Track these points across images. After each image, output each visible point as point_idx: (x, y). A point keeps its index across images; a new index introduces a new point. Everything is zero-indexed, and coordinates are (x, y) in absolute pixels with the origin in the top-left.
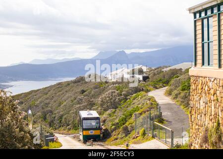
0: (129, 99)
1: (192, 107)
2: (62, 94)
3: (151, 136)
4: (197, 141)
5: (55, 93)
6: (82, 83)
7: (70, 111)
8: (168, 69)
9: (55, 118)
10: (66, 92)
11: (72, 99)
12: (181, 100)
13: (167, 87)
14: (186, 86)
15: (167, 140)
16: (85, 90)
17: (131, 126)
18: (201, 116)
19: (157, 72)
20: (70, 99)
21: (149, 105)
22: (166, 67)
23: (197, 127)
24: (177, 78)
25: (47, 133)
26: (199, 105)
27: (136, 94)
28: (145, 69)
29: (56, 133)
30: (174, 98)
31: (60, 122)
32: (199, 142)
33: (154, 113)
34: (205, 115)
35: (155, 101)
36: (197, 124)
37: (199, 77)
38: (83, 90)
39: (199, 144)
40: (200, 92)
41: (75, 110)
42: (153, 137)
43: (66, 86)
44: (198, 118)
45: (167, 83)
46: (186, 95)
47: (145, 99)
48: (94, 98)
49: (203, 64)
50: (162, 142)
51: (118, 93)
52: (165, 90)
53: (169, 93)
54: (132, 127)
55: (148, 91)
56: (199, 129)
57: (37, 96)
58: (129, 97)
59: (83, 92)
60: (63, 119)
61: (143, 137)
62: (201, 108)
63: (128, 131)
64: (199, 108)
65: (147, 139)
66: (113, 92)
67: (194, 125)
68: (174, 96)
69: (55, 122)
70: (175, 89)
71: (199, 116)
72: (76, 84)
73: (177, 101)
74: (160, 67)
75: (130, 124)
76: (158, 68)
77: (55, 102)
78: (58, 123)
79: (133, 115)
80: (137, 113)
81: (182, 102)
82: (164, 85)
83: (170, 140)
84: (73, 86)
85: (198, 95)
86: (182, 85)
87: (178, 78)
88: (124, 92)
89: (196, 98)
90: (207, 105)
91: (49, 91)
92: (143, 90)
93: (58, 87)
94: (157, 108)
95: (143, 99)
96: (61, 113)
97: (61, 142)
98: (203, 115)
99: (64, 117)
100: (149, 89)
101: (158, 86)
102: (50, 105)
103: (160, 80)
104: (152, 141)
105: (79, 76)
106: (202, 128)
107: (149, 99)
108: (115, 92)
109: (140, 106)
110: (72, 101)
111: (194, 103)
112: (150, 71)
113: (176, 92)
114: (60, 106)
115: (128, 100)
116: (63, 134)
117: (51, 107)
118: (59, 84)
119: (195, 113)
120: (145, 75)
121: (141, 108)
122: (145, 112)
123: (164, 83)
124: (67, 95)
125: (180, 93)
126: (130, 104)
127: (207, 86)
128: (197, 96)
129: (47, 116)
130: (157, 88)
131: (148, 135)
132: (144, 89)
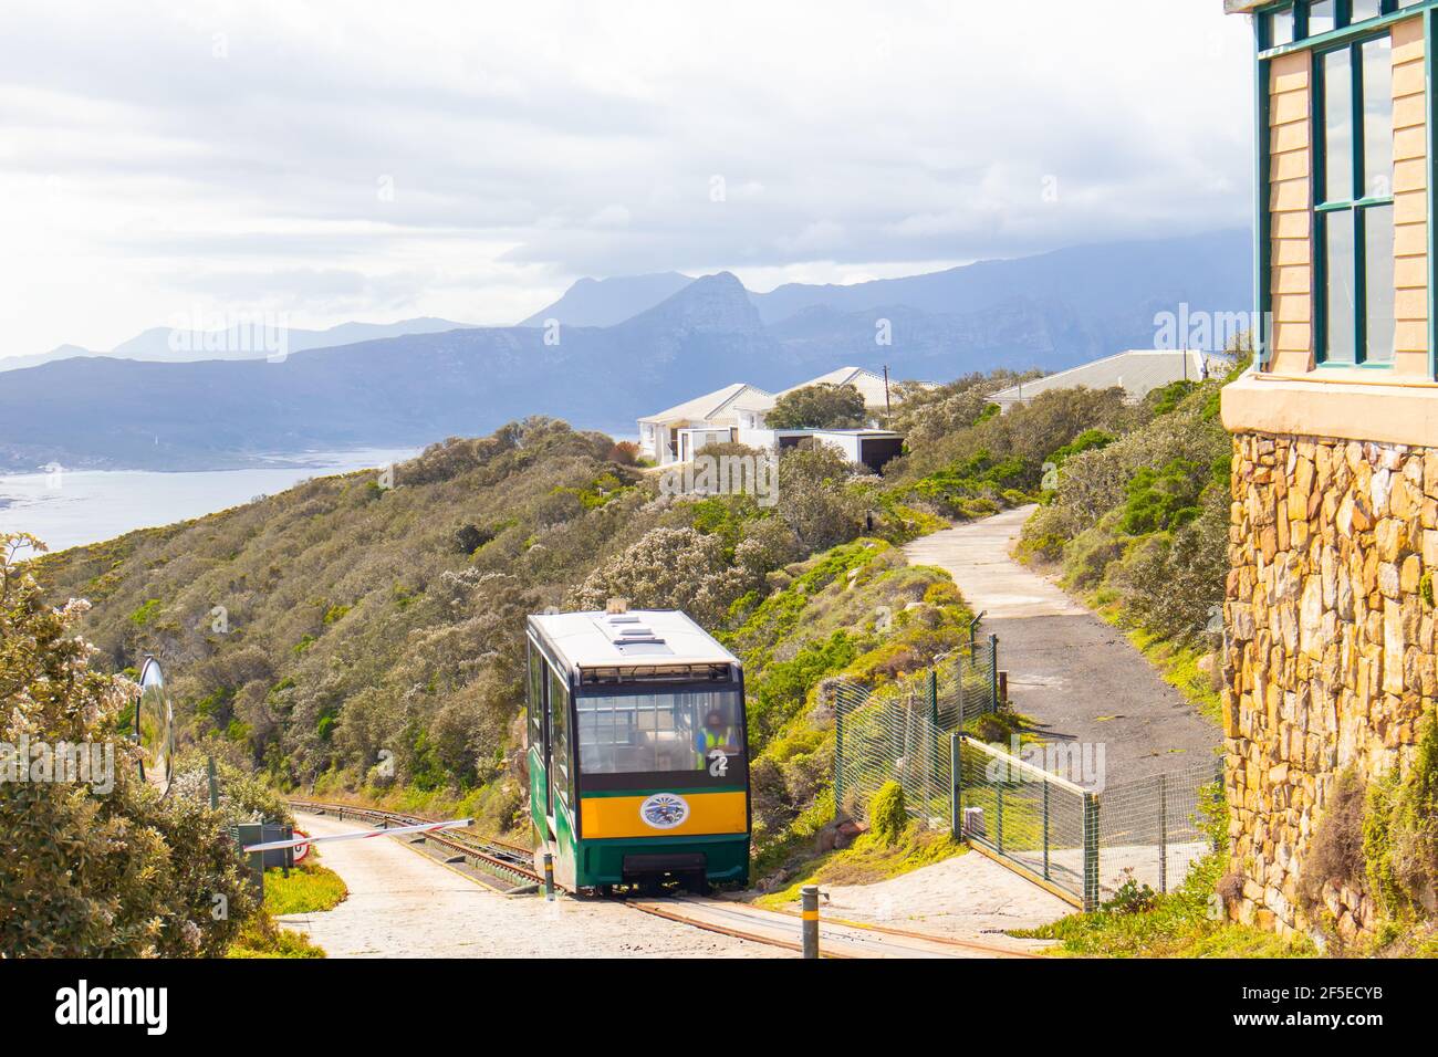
0: (785, 587)
1: (1241, 644)
2: (331, 557)
3: (947, 830)
4: (1275, 871)
5: (292, 551)
6: (466, 486)
7: (390, 664)
8: (1031, 391)
9: (289, 709)
10: (363, 538)
11: (402, 584)
12: (1131, 593)
13: (1027, 511)
14: (1154, 499)
15: (1054, 856)
16: (484, 526)
17: (802, 766)
18: (1307, 702)
19: (958, 408)
20: (385, 589)
21: (918, 629)
22: (1016, 380)
23: (1278, 774)
24: (1094, 452)
25: (249, 809)
26: (1289, 624)
27: (825, 557)
28: (874, 391)
29: (302, 808)
30: (1081, 582)
31: (327, 735)
32: (1295, 875)
33: (956, 677)
34: (1336, 693)
35: (956, 600)
36: (1276, 755)
37: (1295, 438)
38: (471, 530)
39: (1290, 888)
40: (1298, 539)
41: (421, 661)
42: (961, 836)
43: (364, 504)
44: (1288, 714)
45: (1027, 481)
46: (1159, 562)
47: (893, 588)
48: (548, 580)
49: (1320, 352)
50: (1021, 869)
51: (708, 551)
52: (1016, 531)
53: (1047, 549)
54: (811, 772)
55: (902, 534)
56: (1290, 787)
57: (173, 570)
58: (779, 574)
59: (472, 539)
60: (345, 719)
61: (893, 840)
62: (1310, 645)
63: (786, 799)
64: (1291, 644)
65: (922, 853)
66: (673, 543)
67: (1257, 761)
68: (1082, 569)
69: (288, 737)
70: (1085, 522)
71: (1289, 698)
72: (428, 490)
73: (1102, 601)
74: (977, 379)
75: (793, 751)
76: (962, 387)
77: (289, 604)
78: (309, 744)
79: (816, 693)
80: (842, 677)
81: (1134, 605)
82: (1007, 493)
83: (1071, 858)
84: (409, 504)
85: (1289, 558)
86: (1134, 499)
87: (1106, 453)
88: (747, 545)
89: (1274, 579)
90: (1348, 630)
91: (252, 534)
92: (871, 528)
93: (311, 512)
94: (975, 647)
95: (873, 585)
96: (332, 679)
97: (339, 873)
98: (1320, 697)
99: (350, 704)
100: (908, 522)
101: (967, 504)
102: (257, 627)
103: (985, 464)
104: (952, 861)
105: (441, 439)
106: (1310, 785)
107: (920, 589)
108: (687, 543)
109: (854, 631)
110: (402, 600)
111: (1259, 615)
112: (907, 408)
113: (1089, 540)
114: (319, 630)
115: (778, 595)
116: (341, 815)
117: (266, 641)
118: (316, 488)
119: (1266, 679)
120: (874, 430)
121: (868, 648)
122: (893, 674)
123: (1008, 482)
124: (367, 564)
125: (1118, 550)
126: (789, 620)
127: (1348, 502)
128: (1276, 568)
129: (241, 696)
130: (960, 517)
131: (924, 828)
132: (878, 518)
